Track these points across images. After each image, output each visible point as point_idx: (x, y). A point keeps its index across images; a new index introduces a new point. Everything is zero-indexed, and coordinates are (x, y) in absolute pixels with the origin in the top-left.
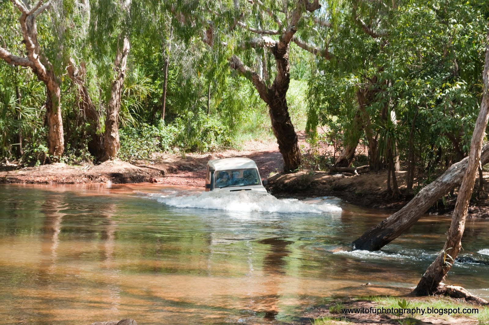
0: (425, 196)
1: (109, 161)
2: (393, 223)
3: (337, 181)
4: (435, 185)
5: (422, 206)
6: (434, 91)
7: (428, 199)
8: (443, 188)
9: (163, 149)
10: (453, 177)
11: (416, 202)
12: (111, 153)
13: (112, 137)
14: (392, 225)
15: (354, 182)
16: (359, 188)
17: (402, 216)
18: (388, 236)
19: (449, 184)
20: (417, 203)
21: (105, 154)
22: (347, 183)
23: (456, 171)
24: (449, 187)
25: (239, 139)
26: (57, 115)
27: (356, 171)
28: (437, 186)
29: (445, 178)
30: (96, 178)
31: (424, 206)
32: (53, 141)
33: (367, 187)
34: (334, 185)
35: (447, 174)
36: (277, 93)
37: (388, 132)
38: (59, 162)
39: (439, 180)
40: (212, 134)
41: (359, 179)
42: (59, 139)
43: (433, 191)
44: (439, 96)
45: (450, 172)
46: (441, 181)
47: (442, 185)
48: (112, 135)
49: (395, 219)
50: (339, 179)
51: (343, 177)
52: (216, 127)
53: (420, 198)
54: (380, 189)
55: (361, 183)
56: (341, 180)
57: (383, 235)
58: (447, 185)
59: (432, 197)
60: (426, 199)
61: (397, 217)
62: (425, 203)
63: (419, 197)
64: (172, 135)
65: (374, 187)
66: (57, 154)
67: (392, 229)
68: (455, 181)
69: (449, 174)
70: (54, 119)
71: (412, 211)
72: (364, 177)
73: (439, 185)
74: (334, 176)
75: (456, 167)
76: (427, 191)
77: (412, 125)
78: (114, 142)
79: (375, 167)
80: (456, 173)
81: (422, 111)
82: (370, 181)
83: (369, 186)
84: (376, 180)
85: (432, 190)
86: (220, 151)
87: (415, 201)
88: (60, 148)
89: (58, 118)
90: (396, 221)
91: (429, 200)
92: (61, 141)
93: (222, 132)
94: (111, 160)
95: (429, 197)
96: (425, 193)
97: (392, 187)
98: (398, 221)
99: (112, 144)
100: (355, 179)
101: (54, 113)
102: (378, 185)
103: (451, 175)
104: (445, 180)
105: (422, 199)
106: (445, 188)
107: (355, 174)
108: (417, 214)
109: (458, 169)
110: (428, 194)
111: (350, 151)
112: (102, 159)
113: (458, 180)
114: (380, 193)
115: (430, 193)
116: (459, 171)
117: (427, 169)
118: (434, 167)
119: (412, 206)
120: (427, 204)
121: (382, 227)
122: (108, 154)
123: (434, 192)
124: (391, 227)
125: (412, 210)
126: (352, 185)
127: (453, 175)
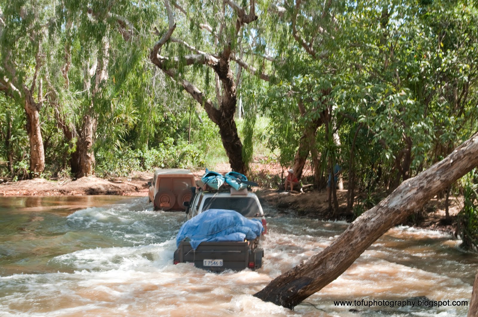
0: (361, 229)
1: (84, 177)
2: (313, 269)
3: (282, 199)
4: (376, 213)
5: (356, 243)
6: (375, 97)
7: (366, 234)
8: (389, 217)
9: (145, 168)
10: (405, 200)
11: (348, 237)
12: (87, 171)
13: (87, 156)
14: (312, 272)
15: (298, 199)
16: (302, 205)
17: (326, 258)
18: (305, 288)
19: (398, 212)
20: (349, 240)
21: (81, 171)
22: (292, 200)
23: (410, 191)
24: (398, 216)
25: (213, 161)
26: (37, 136)
27: (301, 190)
28: (380, 214)
29: (392, 202)
30: (68, 192)
31: (360, 245)
32: (34, 159)
33: (310, 205)
34: (279, 202)
35: (395, 195)
36: (223, 114)
37: (328, 151)
38: (39, 178)
39: (382, 203)
40: (189, 158)
41: (303, 197)
42: (39, 157)
43: (374, 222)
44: (382, 103)
45: (400, 192)
46: (387, 207)
47: (388, 212)
48: (88, 154)
49: (316, 263)
50: (285, 196)
51: (289, 195)
52: (192, 151)
53: (353, 232)
54: (321, 207)
55: (305, 201)
56: (286, 198)
57: (298, 287)
58: (396, 212)
59: (372, 230)
60: (363, 233)
61: (319, 259)
62: (362, 240)
63: (352, 230)
64: (153, 157)
65: (316, 205)
66: (38, 171)
67: (311, 279)
68: (408, 207)
69: (399, 196)
70: (34, 139)
71: (341, 252)
72: (308, 194)
73: (383, 212)
74: (281, 193)
75: (410, 185)
76: (364, 221)
77: (353, 144)
78: (90, 161)
79: (319, 186)
80: (409, 194)
81: (362, 119)
82: (312, 199)
83: (312, 204)
84: (319, 198)
85: (373, 220)
86: (194, 171)
87: (346, 237)
88: (40, 165)
89: (37, 139)
90: (317, 266)
91: (368, 235)
92: (41, 159)
93: (197, 155)
94: (86, 176)
95: (367, 231)
96: (361, 225)
97: (333, 205)
98: (321, 267)
99: (88, 163)
100: (299, 196)
101: (33, 133)
102: (320, 203)
103: (402, 197)
104: (392, 205)
105: (357, 234)
106: (392, 217)
107: (300, 192)
108: (350, 256)
109: (412, 188)
110: (366, 227)
111: (297, 171)
112: (79, 175)
113: (412, 205)
114: (321, 211)
115: (369, 224)
116: (414, 191)
117: (368, 188)
118: (374, 185)
119: (342, 243)
120: (364, 241)
121: (296, 275)
122: (83, 171)
123: (376, 222)
124: (310, 275)
125: (341, 249)
126: (296, 202)
127: (405, 197)
